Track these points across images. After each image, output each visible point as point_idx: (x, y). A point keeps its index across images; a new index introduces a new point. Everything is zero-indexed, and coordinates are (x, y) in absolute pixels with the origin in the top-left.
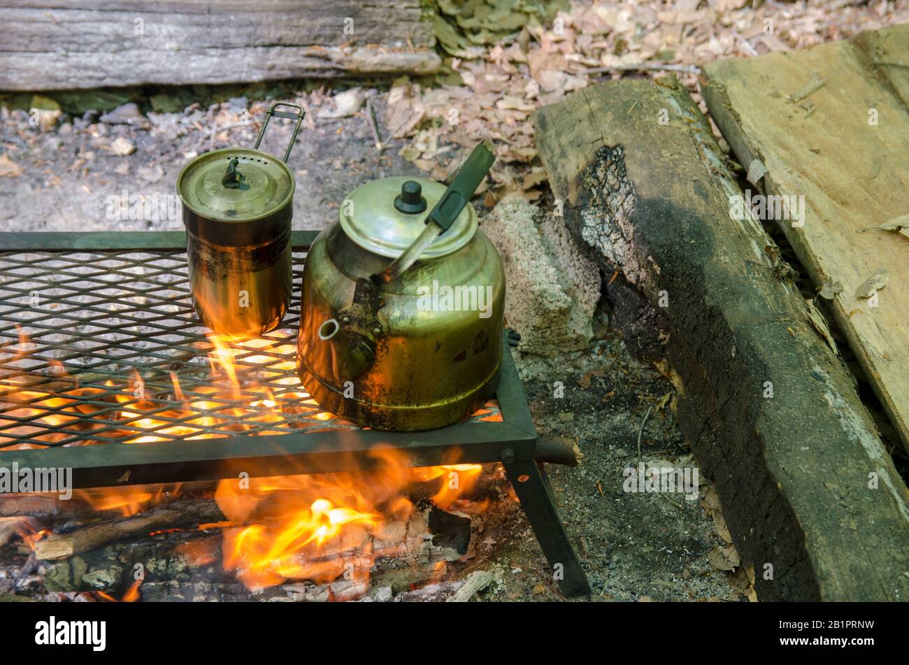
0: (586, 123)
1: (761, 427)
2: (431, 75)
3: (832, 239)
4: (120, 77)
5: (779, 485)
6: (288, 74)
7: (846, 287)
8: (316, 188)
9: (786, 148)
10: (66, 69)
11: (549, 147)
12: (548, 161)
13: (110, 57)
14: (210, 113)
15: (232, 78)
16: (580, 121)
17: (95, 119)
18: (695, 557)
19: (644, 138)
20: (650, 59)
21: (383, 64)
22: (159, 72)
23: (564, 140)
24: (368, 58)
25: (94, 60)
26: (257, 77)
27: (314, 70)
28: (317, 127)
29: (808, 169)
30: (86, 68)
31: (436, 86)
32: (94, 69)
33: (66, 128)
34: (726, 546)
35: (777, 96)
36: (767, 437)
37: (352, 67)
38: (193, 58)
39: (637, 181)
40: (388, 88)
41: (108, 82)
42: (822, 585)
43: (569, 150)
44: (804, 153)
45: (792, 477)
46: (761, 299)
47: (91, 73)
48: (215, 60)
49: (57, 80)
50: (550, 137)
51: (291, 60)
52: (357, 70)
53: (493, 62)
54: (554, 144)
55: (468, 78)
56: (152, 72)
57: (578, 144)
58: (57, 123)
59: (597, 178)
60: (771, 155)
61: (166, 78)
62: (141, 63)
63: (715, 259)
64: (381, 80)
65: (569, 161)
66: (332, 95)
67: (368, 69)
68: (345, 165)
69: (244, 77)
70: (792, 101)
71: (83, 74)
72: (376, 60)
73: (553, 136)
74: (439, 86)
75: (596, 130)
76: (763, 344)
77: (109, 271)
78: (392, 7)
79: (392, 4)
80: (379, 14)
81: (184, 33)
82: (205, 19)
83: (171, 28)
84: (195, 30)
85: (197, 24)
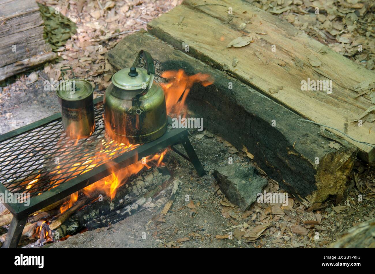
0: (128, 50)
1: (239, 104)
2: (54, 60)
3: (217, 55)
5: (254, 114)
6: (12, 74)
7: (229, 65)
8: (43, 105)
9: (188, 37)
11: (118, 62)
12: (120, 66)
16: (126, 50)
18: (225, 154)
19: (150, 47)
20: (113, 33)
21: (41, 60)
23: (123, 58)
24: (36, 60)
26: (3, 78)
27: (19, 70)
28: (28, 87)
29: (197, 40)
31: (57, 63)
34: (231, 147)
35: (174, 25)
36: (243, 105)
37: (32, 65)
39: (157, 59)
40: (43, 68)
42: (281, 131)
43: (127, 60)
44: (193, 37)
45: (256, 111)
46: (215, 74)
50: (117, 59)
51: (11, 69)
52: (34, 65)
53: (68, 50)
54: (120, 60)
55: (64, 57)
57: (130, 57)
59: (142, 64)
60: (185, 40)
63: (195, 69)
64: (40, 67)
65: (129, 63)
66: (27, 77)
67: (37, 64)
68: (47, 95)
70: (179, 24)
72: (38, 60)
73: (118, 59)
74: (58, 63)
75: (133, 51)
76: (225, 84)
77: (33, 136)
78: (36, 42)
79: (35, 40)
80: (33, 45)
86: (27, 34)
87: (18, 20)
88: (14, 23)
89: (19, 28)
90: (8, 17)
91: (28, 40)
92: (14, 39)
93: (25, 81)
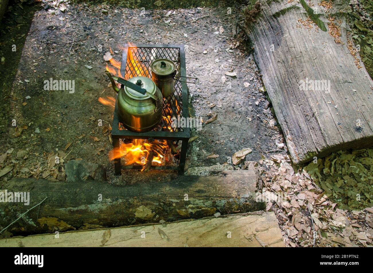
3: (185, 229)
4: (270, 96)
6: (282, 129)
7: (165, 228)
10: (268, 86)
13: (273, 92)
15: (278, 117)
17: (265, 99)
25: (271, 89)
26: (280, 123)
28: (272, 140)
29: (218, 230)
32: (270, 91)
38: (278, 107)
48: (279, 112)
51: (285, 128)
60: (225, 221)
69: (279, 120)
75: (236, 174)
79: (304, 144)
80: (302, 143)
81: (281, 102)
82: (285, 104)
83: (281, 99)
84: (283, 104)
85: (284, 103)
86: (308, 136)
87: (317, 127)
88: (314, 124)
89: (311, 129)
90: (318, 118)
91: (304, 138)
92: (303, 125)
93: (279, 140)
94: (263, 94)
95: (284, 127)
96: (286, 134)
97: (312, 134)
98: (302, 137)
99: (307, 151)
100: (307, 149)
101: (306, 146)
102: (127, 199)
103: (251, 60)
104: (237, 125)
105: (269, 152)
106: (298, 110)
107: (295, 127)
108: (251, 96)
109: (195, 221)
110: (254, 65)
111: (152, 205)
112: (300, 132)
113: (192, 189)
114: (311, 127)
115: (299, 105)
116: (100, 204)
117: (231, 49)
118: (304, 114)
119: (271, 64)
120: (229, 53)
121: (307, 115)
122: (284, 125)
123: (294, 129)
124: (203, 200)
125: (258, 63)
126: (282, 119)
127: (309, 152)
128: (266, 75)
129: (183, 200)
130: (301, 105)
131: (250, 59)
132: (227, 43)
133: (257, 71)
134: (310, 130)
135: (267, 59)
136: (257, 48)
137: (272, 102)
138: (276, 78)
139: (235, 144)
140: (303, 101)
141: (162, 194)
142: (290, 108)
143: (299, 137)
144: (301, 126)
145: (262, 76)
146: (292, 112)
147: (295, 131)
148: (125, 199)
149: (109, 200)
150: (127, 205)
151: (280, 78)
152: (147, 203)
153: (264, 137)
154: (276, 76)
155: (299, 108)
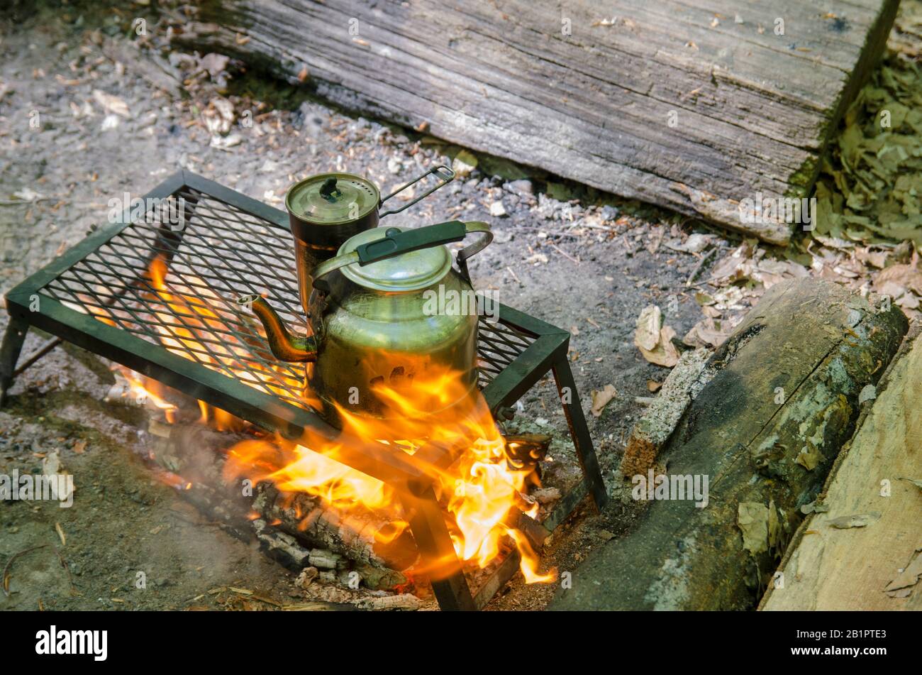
0: (769, 303)
2: (782, 248)
3: (866, 473)
4: (519, 155)
6: (653, 200)
7: (832, 512)
10: (483, 135)
13: (517, 136)
14: (588, 211)
15: (606, 187)
17: (499, 184)
21: (732, 220)
22: (550, 161)
24: (720, 210)
25: (504, 135)
26: (627, 193)
27: (677, 204)
28: (657, 252)
29: (915, 413)
30: (497, 139)
31: (781, 257)
32: (503, 142)
33: (474, 182)
37: (705, 212)
38: (580, 159)
40: (737, 243)
41: (510, 156)
47: (499, 144)
48: (597, 166)
49: (473, 142)
51: (659, 189)
52: (709, 215)
53: (849, 258)
55: (817, 263)
56: (545, 159)
58: (468, 176)
60: (896, 389)
61: (554, 168)
62: (539, 149)
64: (738, 236)
66: (689, 233)
67: (719, 219)
68: (646, 287)
69: (616, 190)
71: (493, 142)
72: (729, 213)
74: (784, 259)
75: (769, 309)
78: (761, 174)
79: (762, 171)
80: (748, 176)
81: (579, 136)
82: (599, 130)
83: (570, 129)
84: (588, 137)
85: (591, 133)
86: (752, 143)
87: (753, 99)
88: (738, 99)
89: (742, 118)
90: (732, 76)
91: (742, 157)
92: (710, 131)
93: (672, 238)
94: (476, 177)
95: (656, 189)
96: (680, 200)
97: (755, 128)
98: (734, 162)
99: (785, 179)
100: (781, 173)
101: (772, 171)
102: (695, 526)
103: (325, 120)
104: (536, 294)
105: (695, 280)
106: (654, 108)
107: (691, 156)
108: (458, 208)
109: (855, 445)
110: (354, 127)
111: (748, 490)
112: (718, 156)
113: (759, 394)
114: (739, 113)
115: (647, 95)
116: (667, 591)
117: (224, 135)
118: (685, 102)
119: (432, 69)
120: (234, 150)
121: (695, 99)
122: (650, 187)
123: (694, 164)
124: (806, 394)
125: (370, 103)
126: (627, 174)
127: (792, 176)
128: (439, 112)
129: (778, 428)
130: (651, 86)
131: (318, 122)
132: (188, 128)
133: (385, 134)
134: (742, 123)
135: (400, 67)
136: (322, 64)
137: (544, 165)
138: (491, 91)
139: (604, 332)
140: (646, 74)
141: (734, 452)
142: (625, 124)
143: (725, 168)
144: (704, 137)
145: (428, 127)
146: (642, 129)
147: (700, 166)
148: (692, 530)
149: (669, 564)
150: (712, 538)
151: (506, 80)
152: (736, 495)
153: (632, 264)
154: (486, 87)
155: (652, 102)
